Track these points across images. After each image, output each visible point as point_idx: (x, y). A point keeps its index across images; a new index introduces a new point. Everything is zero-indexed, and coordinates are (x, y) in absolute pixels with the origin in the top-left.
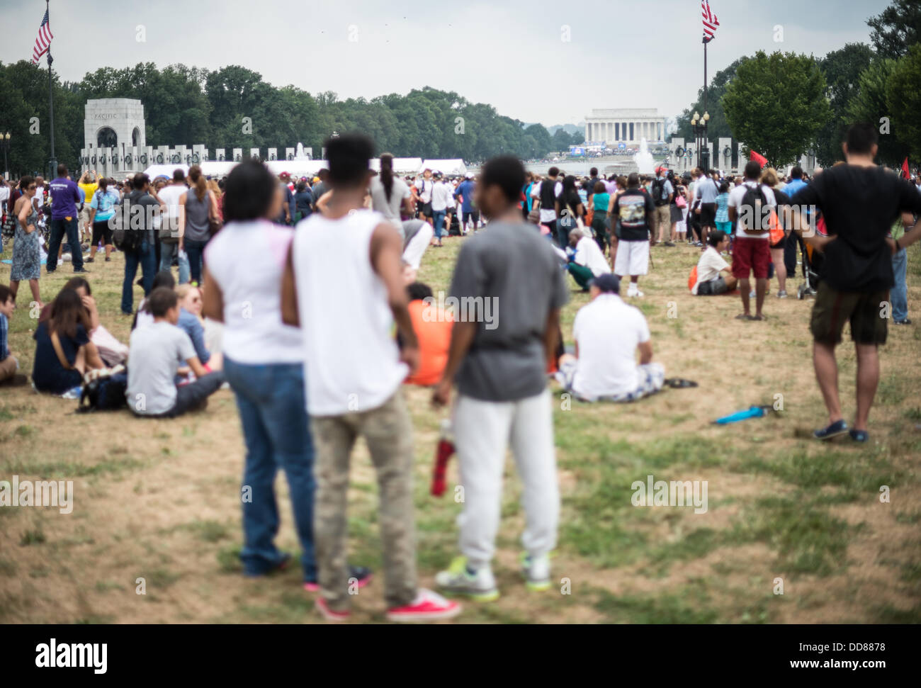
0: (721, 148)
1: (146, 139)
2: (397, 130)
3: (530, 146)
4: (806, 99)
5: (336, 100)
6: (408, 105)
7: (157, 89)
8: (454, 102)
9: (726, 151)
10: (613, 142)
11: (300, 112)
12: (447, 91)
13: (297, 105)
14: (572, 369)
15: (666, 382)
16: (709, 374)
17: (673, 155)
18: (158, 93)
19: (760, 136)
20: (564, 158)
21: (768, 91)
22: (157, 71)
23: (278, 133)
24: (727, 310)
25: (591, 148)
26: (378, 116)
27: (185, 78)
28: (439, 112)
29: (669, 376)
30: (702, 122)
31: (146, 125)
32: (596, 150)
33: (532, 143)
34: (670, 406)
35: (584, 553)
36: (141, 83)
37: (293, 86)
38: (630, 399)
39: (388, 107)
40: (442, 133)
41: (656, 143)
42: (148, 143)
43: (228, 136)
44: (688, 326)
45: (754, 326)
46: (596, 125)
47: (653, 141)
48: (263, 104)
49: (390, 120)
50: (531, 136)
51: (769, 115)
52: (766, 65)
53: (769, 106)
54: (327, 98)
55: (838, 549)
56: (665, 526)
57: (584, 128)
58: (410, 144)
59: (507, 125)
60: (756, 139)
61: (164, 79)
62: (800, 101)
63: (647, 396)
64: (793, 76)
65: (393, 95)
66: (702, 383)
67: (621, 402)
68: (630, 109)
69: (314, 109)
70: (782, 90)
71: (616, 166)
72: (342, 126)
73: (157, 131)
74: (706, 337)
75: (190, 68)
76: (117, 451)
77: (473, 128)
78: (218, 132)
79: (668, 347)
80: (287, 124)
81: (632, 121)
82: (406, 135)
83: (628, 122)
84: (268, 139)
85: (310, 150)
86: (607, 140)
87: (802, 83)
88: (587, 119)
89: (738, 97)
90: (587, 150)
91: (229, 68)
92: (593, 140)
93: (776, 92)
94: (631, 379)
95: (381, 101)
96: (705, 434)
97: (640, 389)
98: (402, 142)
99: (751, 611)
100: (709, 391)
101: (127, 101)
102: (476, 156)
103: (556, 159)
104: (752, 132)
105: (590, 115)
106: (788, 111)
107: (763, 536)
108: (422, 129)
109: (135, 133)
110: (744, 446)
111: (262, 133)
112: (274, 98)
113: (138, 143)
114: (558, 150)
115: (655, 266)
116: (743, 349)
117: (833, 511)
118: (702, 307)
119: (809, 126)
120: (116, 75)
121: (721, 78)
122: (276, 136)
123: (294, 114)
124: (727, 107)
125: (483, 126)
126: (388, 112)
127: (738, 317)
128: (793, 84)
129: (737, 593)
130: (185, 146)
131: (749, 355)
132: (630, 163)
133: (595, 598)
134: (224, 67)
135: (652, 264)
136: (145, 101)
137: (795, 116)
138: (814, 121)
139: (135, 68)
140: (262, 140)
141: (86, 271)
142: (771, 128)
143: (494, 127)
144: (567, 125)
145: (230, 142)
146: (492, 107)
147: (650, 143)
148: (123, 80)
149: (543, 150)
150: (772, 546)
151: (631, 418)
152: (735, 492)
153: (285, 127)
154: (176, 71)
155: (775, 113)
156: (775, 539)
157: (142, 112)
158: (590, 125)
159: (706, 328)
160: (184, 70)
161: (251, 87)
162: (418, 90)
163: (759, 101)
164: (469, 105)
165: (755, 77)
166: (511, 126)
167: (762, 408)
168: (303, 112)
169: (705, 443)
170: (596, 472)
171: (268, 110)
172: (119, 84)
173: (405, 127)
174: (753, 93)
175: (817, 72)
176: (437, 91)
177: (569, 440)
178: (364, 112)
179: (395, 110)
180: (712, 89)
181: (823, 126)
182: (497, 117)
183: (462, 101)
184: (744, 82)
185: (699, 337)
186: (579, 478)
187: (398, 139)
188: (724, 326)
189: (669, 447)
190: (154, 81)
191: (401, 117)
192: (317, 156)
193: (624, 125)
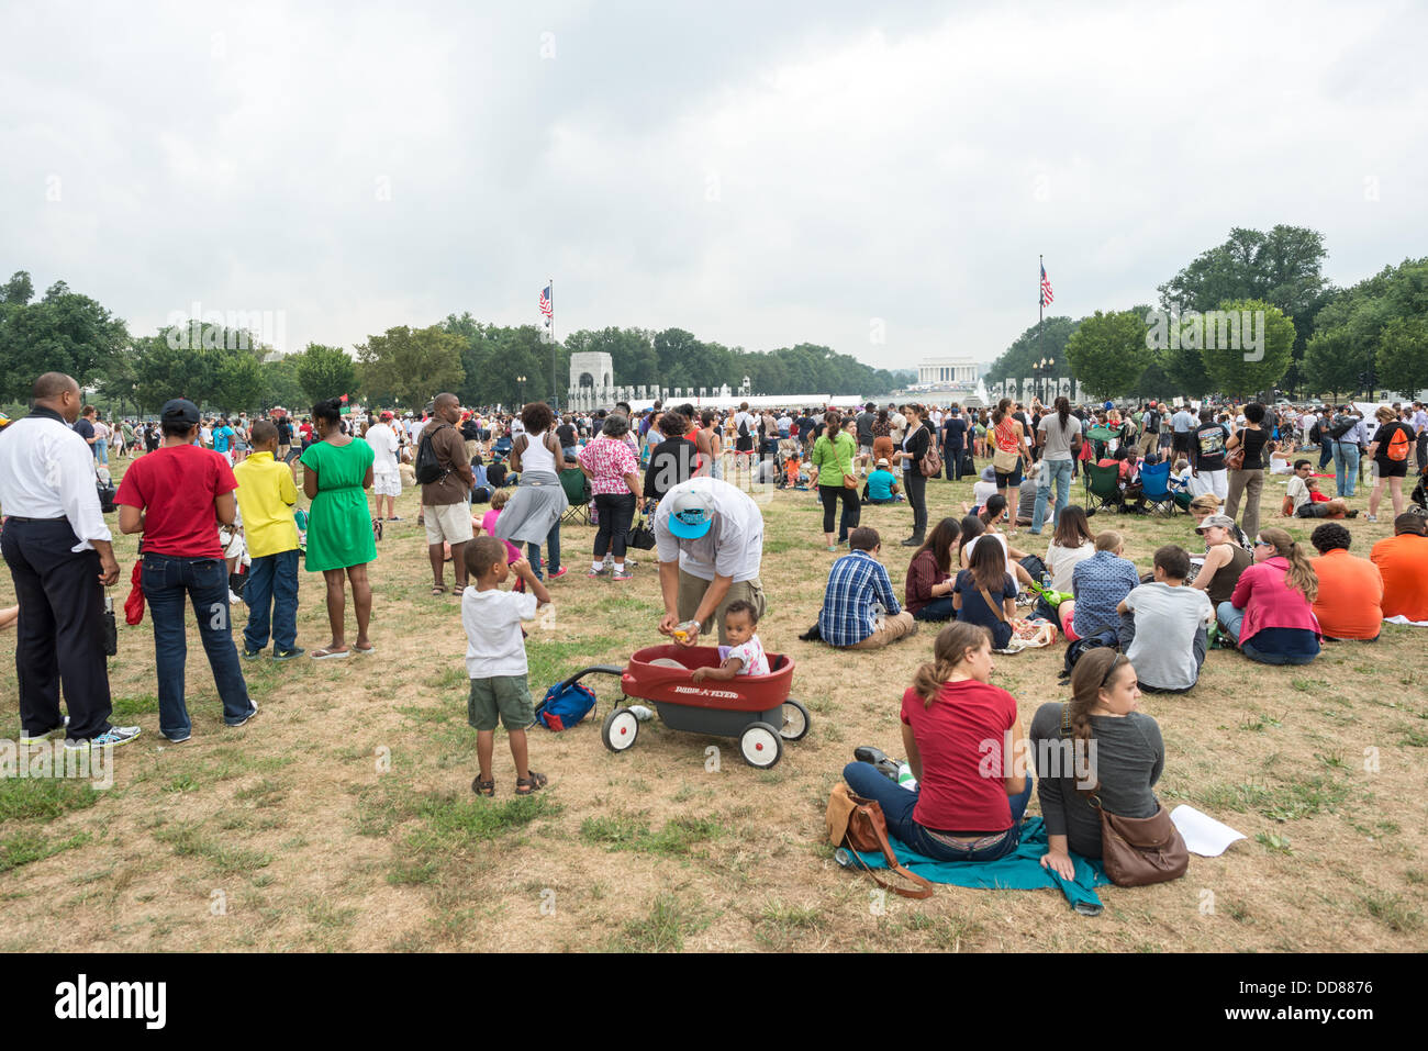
0: (1061, 385)
1: (615, 381)
2: (788, 374)
3: (879, 385)
6: (794, 356)
7: (621, 345)
8: (827, 354)
9: (1064, 388)
10: (939, 382)
11: (721, 361)
12: (822, 346)
18: (621, 348)
20: (902, 393)
21: (1104, 342)
22: (620, 333)
23: (707, 377)
25: (923, 387)
26: (773, 365)
27: (640, 337)
28: (816, 361)
31: (614, 371)
32: (927, 388)
33: (882, 383)
36: (609, 341)
39: (781, 358)
40: (819, 376)
41: (971, 382)
42: (616, 384)
43: (670, 379)
46: (926, 369)
47: (969, 381)
48: (695, 357)
49: (782, 367)
50: (880, 378)
51: (1104, 360)
52: (1102, 322)
53: (1104, 353)
57: (917, 373)
59: (864, 371)
60: (1089, 377)
61: (626, 339)
62: (1129, 349)
65: (784, 349)
68: (952, 358)
69: (730, 359)
70: (1115, 340)
72: (750, 372)
73: (621, 375)
75: (643, 330)
77: (841, 373)
78: (662, 375)
80: (714, 370)
81: (953, 367)
82: (794, 378)
83: (950, 367)
84: (699, 381)
85: (730, 389)
86: (934, 380)
88: (919, 365)
89: (1080, 346)
90: (919, 388)
91: (671, 330)
92: (924, 381)
93: (1110, 342)
101: (599, 354)
103: (893, 394)
104: (1088, 373)
105: (922, 363)
106: (1120, 357)
108: (805, 374)
109: (606, 376)
111: (695, 377)
112: (703, 352)
113: (608, 384)
114: (899, 388)
120: (590, 335)
122: (705, 379)
123: (717, 363)
125: (847, 371)
126: (780, 361)
130: (645, 387)
134: (667, 329)
136: (613, 354)
139: (604, 330)
140: (695, 382)
142: (1105, 370)
143: (855, 372)
144: (904, 370)
145: (672, 384)
146: (853, 357)
148: (596, 339)
153: (711, 372)
154: (633, 332)
155: (1109, 359)
157: (611, 362)
158: (922, 370)
160: (638, 332)
161: (687, 344)
163: (1096, 349)
164: (837, 356)
165: (1094, 330)
168: (723, 361)
171: (699, 361)
172: (593, 342)
173: (793, 372)
174: (1092, 344)
176: (814, 346)
178: (764, 362)
179: (785, 360)
182: (858, 364)
183: (832, 353)
190: (618, 339)
191: (790, 365)
192: (735, 393)
193: (947, 369)
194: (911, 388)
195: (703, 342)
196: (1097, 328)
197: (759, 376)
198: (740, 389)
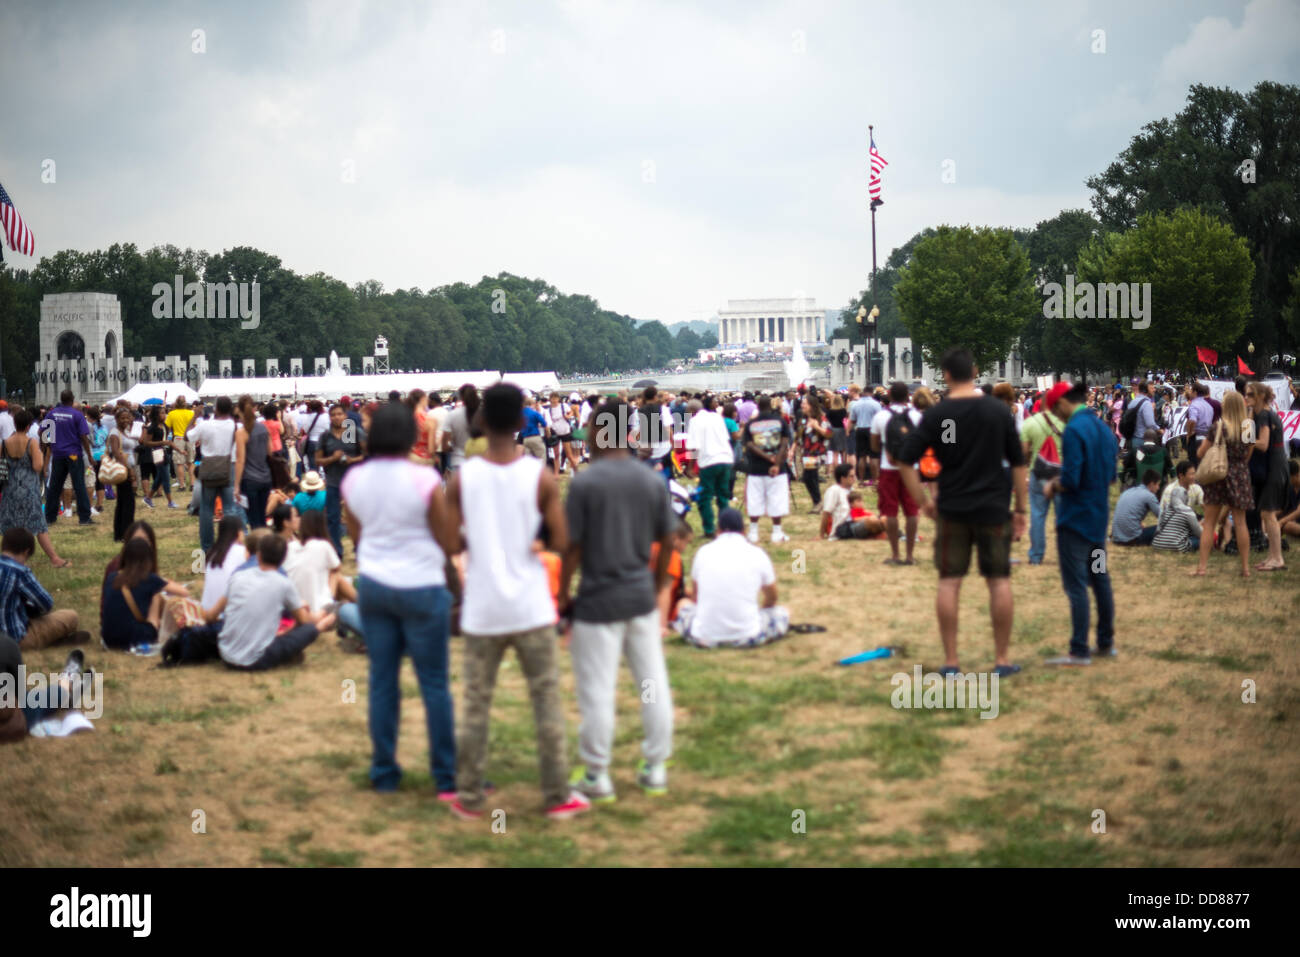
0: (899, 352)
1: (124, 347)
2: (465, 332)
3: (644, 350)
4: (1004, 288)
5: (381, 293)
6: (479, 298)
7: (138, 280)
8: (541, 293)
9: (904, 356)
10: (758, 344)
11: (332, 309)
12: (532, 279)
13: (329, 299)
14: (690, 614)
15: (792, 628)
16: (841, 620)
17: (835, 361)
18: (140, 285)
19: (945, 337)
20: (690, 366)
21: (955, 278)
22: (138, 255)
23: (303, 338)
24: (874, 554)
25: (727, 353)
26: (437, 314)
27: (177, 263)
28: (521, 307)
29: (797, 621)
30: (871, 319)
31: (124, 327)
32: (733, 356)
33: (648, 347)
34: (793, 650)
35: (697, 768)
36: (117, 272)
37: (323, 274)
38: (752, 644)
39: (452, 301)
40: (525, 336)
41: (815, 345)
42: (127, 353)
43: (234, 342)
44: (827, 572)
45: (904, 571)
46: (734, 321)
47: (810, 342)
48: (284, 299)
49: (455, 319)
50: (646, 338)
51: (957, 309)
52: (951, 244)
53: (956, 297)
54: (368, 289)
55: (933, 761)
56: (775, 747)
57: (718, 325)
58: (483, 350)
59: (614, 323)
60: (940, 340)
61: (149, 267)
62: (996, 290)
63: (771, 641)
64: (987, 258)
65: (458, 285)
66: (831, 629)
67: (743, 647)
68: (779, 300)
69: (351, 304)
70: (973, 275)
71: (759, 379)
72: (391, 328)
73: (138, 337)
74: (845, 584)
75: (183, 250)
76: (218, 699)
77: (568, 328)
78: (221, 337)
79: (801, 595)
80: (316, 325)
81: (781, 316)
82: (477, 339)
83: (776, 317)
84: (290, 347)
85: (347, 361)
86: (748, 341)
87: (998, 267)
88: (720, 314)
89: (916, 285)
90: (721, 356)
91: (237, 251)
92: (729, 342)
93: (965, 278)
94: (753, 623)
95: (442, 293)
96: (826, 675)
97: (762, 634)
98: (472, 348)
99: (843, 803)
100: (837, 635)
101: (98, 296)
102: (572, 366)
103: (679, 368)
104: (934, 332)
105: (726, 308)
106: (981, 304)
107: (867, 753)
108: (499, 330)
109: (110, 339)
110: (865, 683)
111: (282, 337)
112: (298, 290)
113: (112, 354)
114: (682, 356)
115: (798, 507)
116: (884, 594)
117: (939, 732)
118: (847, 552)
119: (1009, 323)
120: (82, 260)
121: (897, 257)
122: (300, 342)
123: (325, 311)
124: (902, 299)
125: (580, 324)
126: (451, 307)
127: (887, 562)
128: (987, 268)
129: (832, 792)
130: (178, 358)
131: (889, 601)
132: (778, 373)
133: (704, 799)
134: (230, 249)
135: (794, 504)
136: (123, 297)
137: (990, 310)
138: (1016, 316)
139: (108, 250)
140: (282, 348)
141: (93, 523)
142: (959, 326)
143: (595, 326)
144: (693, 322)
145: (238, 351)
146: (592, 299)
147: (805, 345)
148: (92, 268)
149: (663, 356)
150: (874, 759)
151: (750, 662)
152: (848, 721)
153: (314, 330)
154: (164, 254)
155: (964, 307)
156: (878, 754)
157: (119, 311)
158: (725, 321)
159: (847, 574)
160: (174, 253)
161: (266, 276)
162: (492, 277)
163: (943, 290)
164: (561, 297)
165: (937, 258)
166: (618, 324)
167: (889, 648)
168: (336, 309)
169: (824, 682)
170: (712, 707)
171: (290, 307)
172: (87, 272)
173: (475, 327)
174: (935, 281)
175: (1017, 251)
176: (518, 278)
177: (685, 681)
178: (419, 308)
179: (462, 305)
180: (887, 272)
181: (1027, 322)
182: (599, 312)
183: (551, 291)
184: (924, 266)
185: (838, 584)
186: (693, 712)
187: (466, 344)
188: (868, 572)
189: (786, 685)
190: (134, 269)
191: (468, 315)
192: (356, 369)
193: (771, 321)
194: (704, 355)
195: (297, 273)
196: (942, 255)
197: (410, 335)
198: (368, 361)
